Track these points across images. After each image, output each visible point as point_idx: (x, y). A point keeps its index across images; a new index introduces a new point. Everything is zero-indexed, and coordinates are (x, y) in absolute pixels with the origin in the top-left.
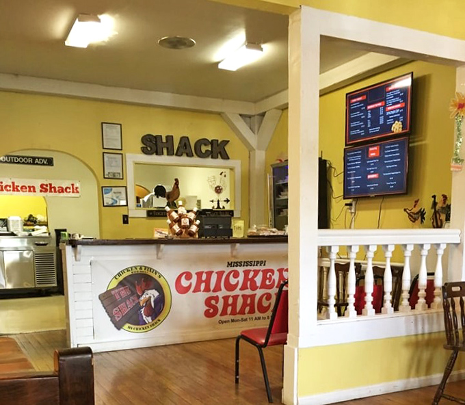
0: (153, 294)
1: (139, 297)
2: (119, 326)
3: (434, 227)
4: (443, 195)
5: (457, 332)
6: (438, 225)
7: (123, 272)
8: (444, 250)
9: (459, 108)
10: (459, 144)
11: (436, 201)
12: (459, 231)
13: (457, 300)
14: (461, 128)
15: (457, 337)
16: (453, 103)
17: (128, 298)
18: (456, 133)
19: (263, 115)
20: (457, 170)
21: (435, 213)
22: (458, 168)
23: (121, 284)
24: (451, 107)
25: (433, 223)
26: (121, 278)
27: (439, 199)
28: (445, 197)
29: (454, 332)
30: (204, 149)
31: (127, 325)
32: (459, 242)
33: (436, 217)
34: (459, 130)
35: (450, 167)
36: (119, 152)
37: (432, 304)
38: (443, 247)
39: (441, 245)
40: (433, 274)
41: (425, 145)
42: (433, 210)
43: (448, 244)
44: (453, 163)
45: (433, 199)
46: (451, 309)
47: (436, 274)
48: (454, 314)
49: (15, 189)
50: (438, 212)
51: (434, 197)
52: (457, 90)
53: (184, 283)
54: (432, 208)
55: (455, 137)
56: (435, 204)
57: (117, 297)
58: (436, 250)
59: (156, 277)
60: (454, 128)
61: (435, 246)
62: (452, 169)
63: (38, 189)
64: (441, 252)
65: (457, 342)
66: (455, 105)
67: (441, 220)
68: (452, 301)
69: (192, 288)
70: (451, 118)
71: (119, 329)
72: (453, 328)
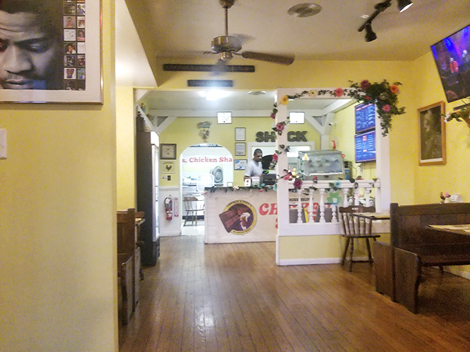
0: (247, 215)
1: (240, 216)
2: (229, 231)
7: (231, 203)
17: (234, 216)
19: (326, 115)
23: (230, 209)
26: (230, 206)
30: (292, 137)
31: (233, 230)
36: (244, 142)
49: (206, 160)
53: (264, 209)
57: (228, 216)
59: (248, 206)
63: (218, 160)
69: (269, 212)
71: (229, 232)
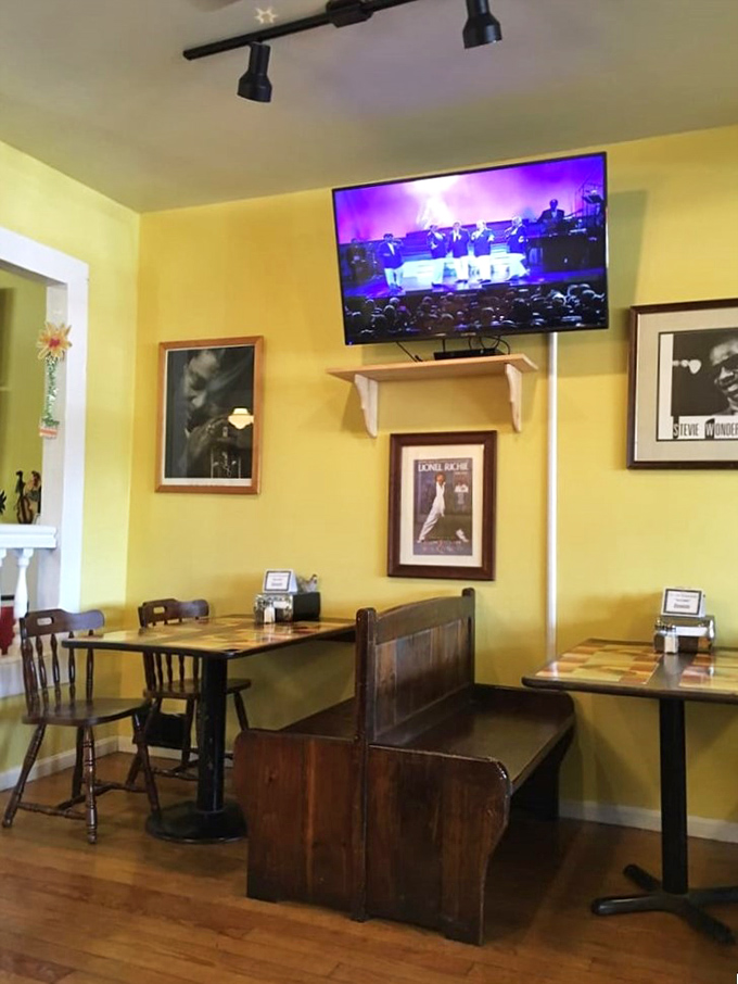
3: (20, 522)
4: (33, 472)
5: (45, 693)
6: (26, 517)
8: (31, 559)
9: (51, 346)
10: (52, 397)
11: (24, 480)
12: (54, 530)
13: (46, 639)
14: (54, 374)
15: (46, 700)
16: (42, 337)
18: (47, 382)
20: (50, 436)
21: (22, 499)
22: (51, 433)
24: (39, 343)
25: (18, 514)
27: (28, 478)
28: (37, 477)
29: (40, 693)
32: (53, 546)
33: (23, 505)
34: (52, 378)
35: (39, 431)
37: (10, 649)
38: (28, 554)
39: (25, 551)
40: (11, 598)
41: (6, 392)
42: (18, 495)
43: (36, 550)
44: (43, 426)
45: (18, 477)
46: (35, 655)
47: (16, 598)
48: (41, 664)
50: (25, 498)
51: (20, 474)
52: (49, 319)
54: (17, 491)
55: (46, 386)
56: (21, 485)
58: (17, 558)
60: (44, 373)
61: (15, 553)
62: (41, 434)
64: (24, 562)
65: (46, 710)
66: (46, 341)
67: (31, 511)
68: (39, 643)
70: (39, 357)
72: (40, 687)
